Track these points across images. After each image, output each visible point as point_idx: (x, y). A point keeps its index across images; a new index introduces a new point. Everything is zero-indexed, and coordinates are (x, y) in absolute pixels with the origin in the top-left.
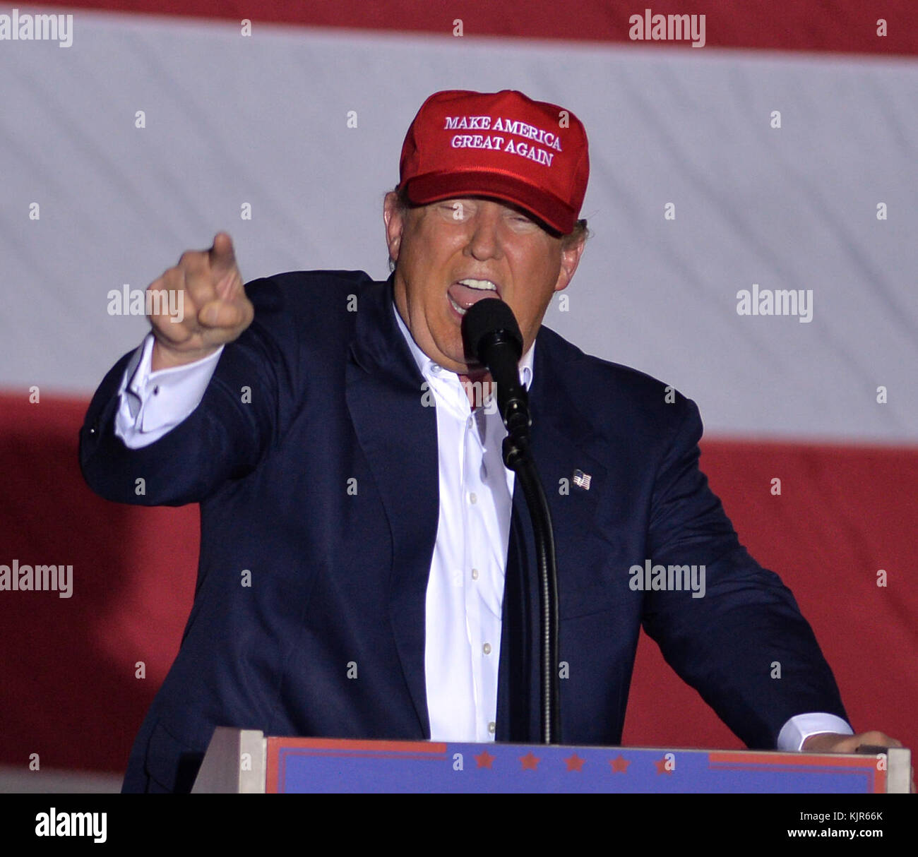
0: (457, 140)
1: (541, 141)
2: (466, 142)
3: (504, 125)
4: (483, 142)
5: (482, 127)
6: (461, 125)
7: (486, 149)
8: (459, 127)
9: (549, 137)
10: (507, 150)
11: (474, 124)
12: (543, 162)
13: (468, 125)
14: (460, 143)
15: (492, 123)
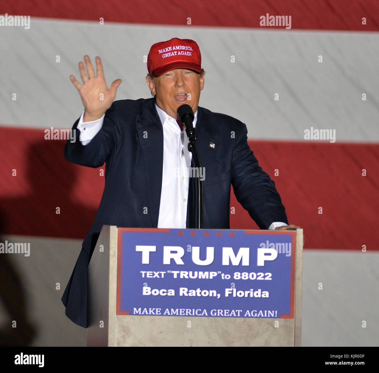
0: (164, 56)
1: (187, 49)
2: (166, 55)
3: (175, 48)
4: (171, 54)
5: (170, 50)
6: (163, 51)
7: (173, 56)
8: (163, 52)
9: (189, 48)
10: (178, 54)
11: (167, 50)
12: (189, 55)
13: (166, 50)
14: (165, 56)
15: (172, 48)
